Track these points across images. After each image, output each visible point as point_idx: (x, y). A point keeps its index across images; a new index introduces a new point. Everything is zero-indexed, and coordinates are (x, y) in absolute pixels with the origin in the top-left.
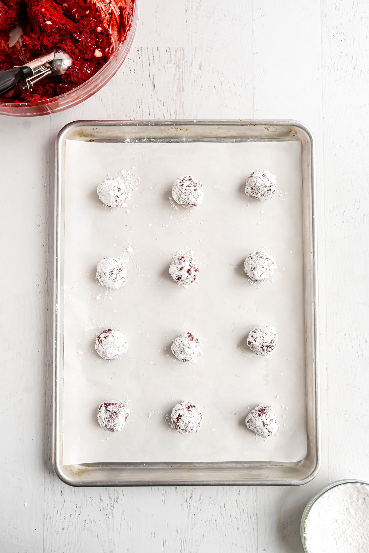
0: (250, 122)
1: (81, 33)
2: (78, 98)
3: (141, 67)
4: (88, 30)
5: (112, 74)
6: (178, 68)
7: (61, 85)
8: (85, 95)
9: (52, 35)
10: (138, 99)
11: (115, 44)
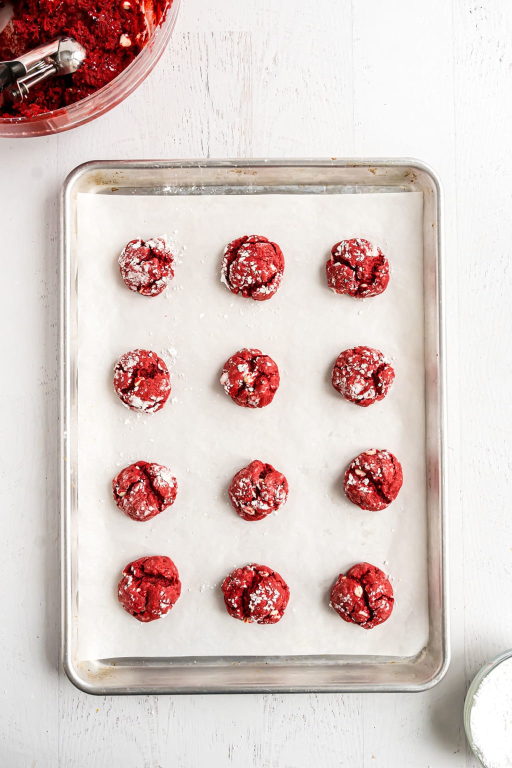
0: (347, 161)
1: (99, 10)
2: (95, 109)
3: (189, 63)
4: (110, 7)
5: (145, 73)
6: (242, 63)
7: (71, 89)
8: (107, 104)
9: (55, 16)
10: (185, 110)
11: (151, 28)
